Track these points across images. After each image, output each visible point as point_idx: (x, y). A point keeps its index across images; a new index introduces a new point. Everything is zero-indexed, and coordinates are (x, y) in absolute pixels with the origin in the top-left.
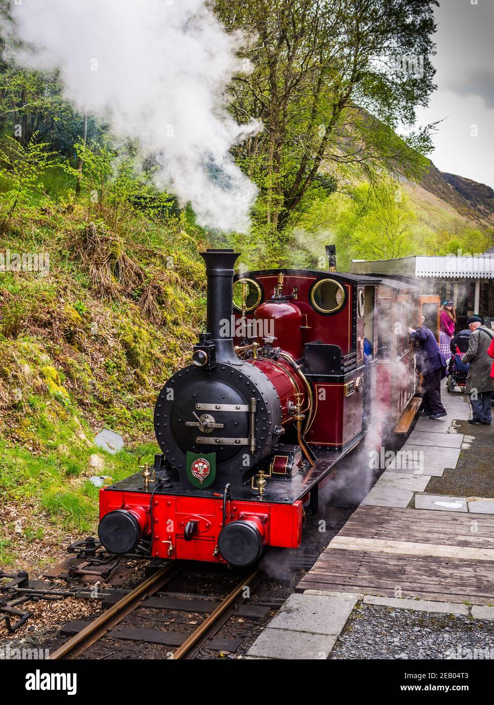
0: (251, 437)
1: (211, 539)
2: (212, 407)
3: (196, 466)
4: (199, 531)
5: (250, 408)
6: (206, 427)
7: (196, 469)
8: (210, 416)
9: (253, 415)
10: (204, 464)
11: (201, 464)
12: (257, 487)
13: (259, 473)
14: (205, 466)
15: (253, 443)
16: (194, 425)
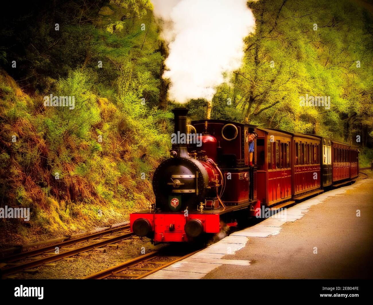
0: (196, 189)
1: (180, 232)
2: (179, 176)
3: (173, 201)
4: (175, 228)
5: (196, 176)
6: (177, 185)
7: (173, 203)
8: (178, 180)
9: (197, 179)
10: (176, 200)
11: (175, 201)
12: (200, 209)
13: (201, 203)
14: (177, 201)
15: (197, 191)
16: (171, 184)
